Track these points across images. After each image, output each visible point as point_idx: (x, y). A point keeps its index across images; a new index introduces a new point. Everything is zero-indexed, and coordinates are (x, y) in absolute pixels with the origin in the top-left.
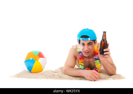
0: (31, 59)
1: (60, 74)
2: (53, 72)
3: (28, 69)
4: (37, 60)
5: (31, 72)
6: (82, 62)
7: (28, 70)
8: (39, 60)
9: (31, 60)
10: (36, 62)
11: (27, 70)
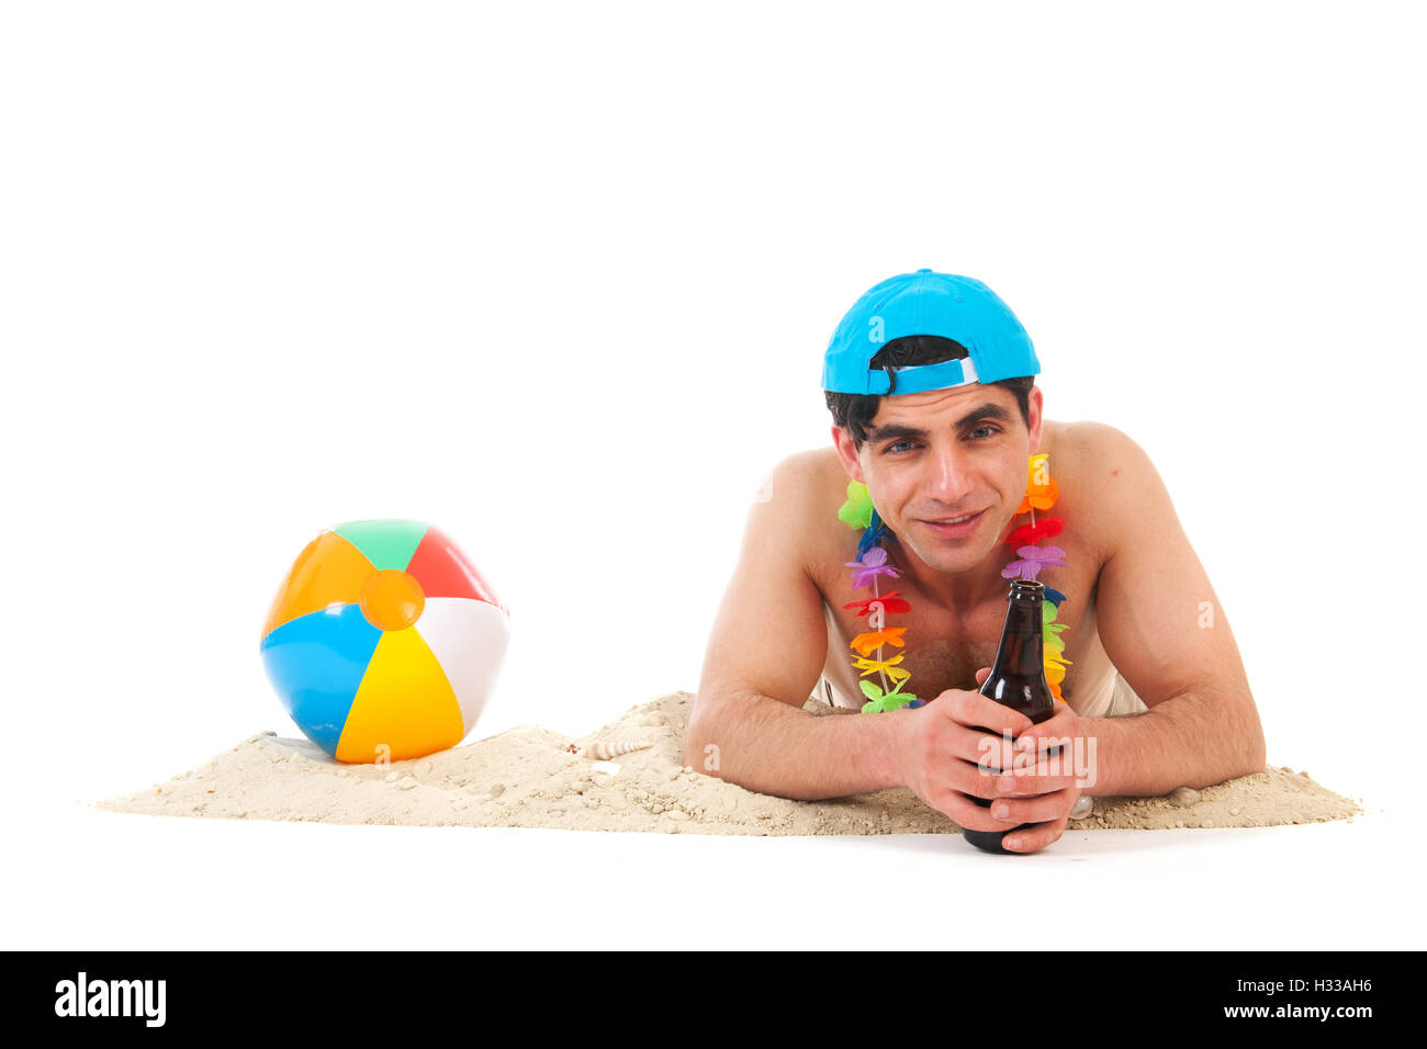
0: (335, 609)
1: (657, 768)
2: (573, 749)
3: (303, 718)
4: (402, 624)
5: (334, 758)
6: (889, 652)
7: (302, 736)
8: (423, 626)
9: (333, 619)
10: (387, 640)
11: (297, 734)
